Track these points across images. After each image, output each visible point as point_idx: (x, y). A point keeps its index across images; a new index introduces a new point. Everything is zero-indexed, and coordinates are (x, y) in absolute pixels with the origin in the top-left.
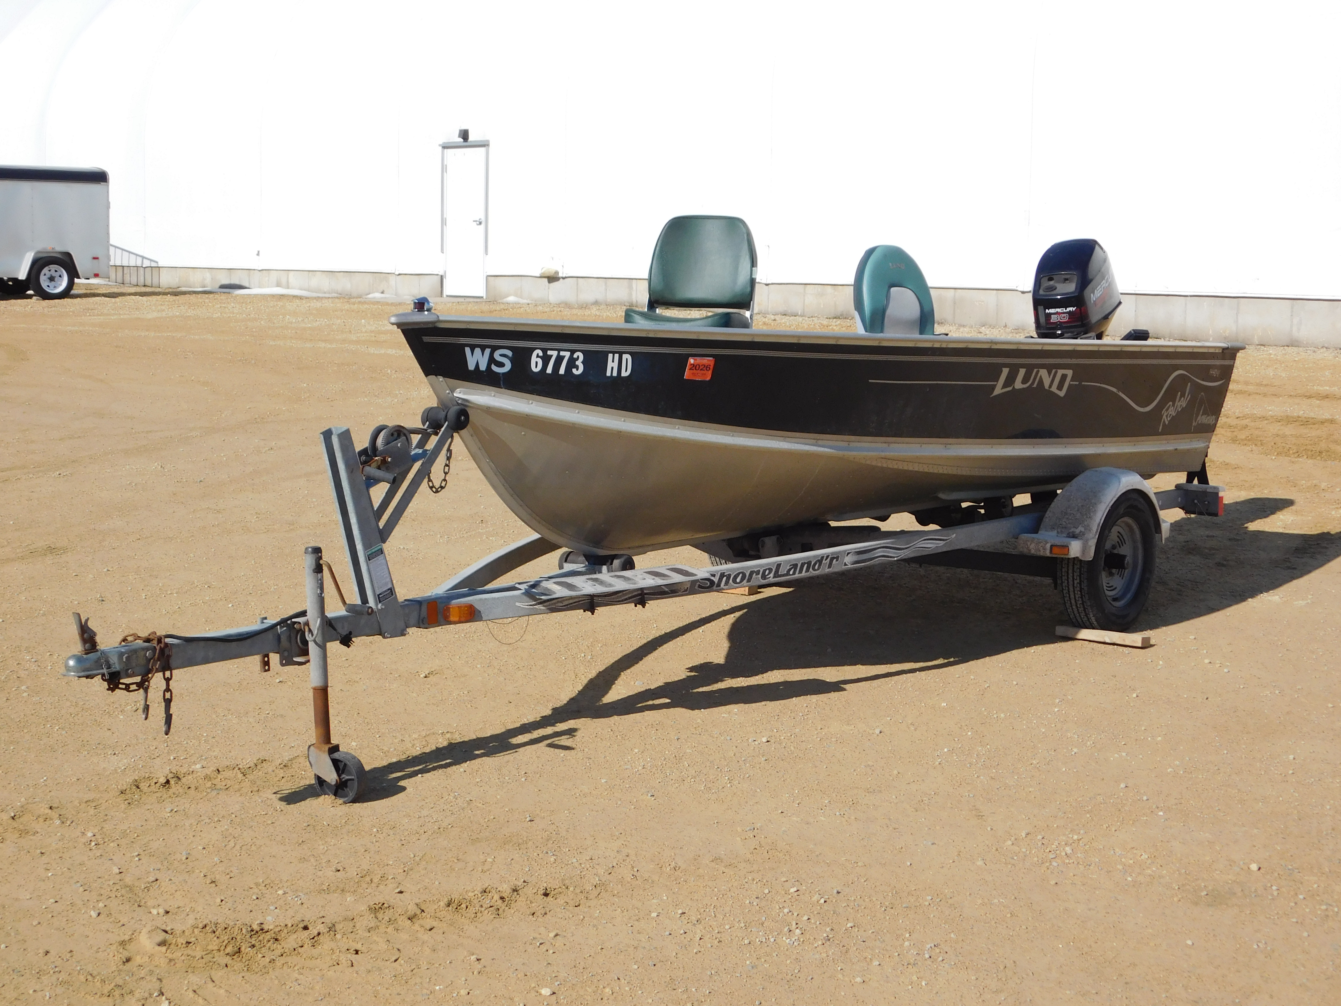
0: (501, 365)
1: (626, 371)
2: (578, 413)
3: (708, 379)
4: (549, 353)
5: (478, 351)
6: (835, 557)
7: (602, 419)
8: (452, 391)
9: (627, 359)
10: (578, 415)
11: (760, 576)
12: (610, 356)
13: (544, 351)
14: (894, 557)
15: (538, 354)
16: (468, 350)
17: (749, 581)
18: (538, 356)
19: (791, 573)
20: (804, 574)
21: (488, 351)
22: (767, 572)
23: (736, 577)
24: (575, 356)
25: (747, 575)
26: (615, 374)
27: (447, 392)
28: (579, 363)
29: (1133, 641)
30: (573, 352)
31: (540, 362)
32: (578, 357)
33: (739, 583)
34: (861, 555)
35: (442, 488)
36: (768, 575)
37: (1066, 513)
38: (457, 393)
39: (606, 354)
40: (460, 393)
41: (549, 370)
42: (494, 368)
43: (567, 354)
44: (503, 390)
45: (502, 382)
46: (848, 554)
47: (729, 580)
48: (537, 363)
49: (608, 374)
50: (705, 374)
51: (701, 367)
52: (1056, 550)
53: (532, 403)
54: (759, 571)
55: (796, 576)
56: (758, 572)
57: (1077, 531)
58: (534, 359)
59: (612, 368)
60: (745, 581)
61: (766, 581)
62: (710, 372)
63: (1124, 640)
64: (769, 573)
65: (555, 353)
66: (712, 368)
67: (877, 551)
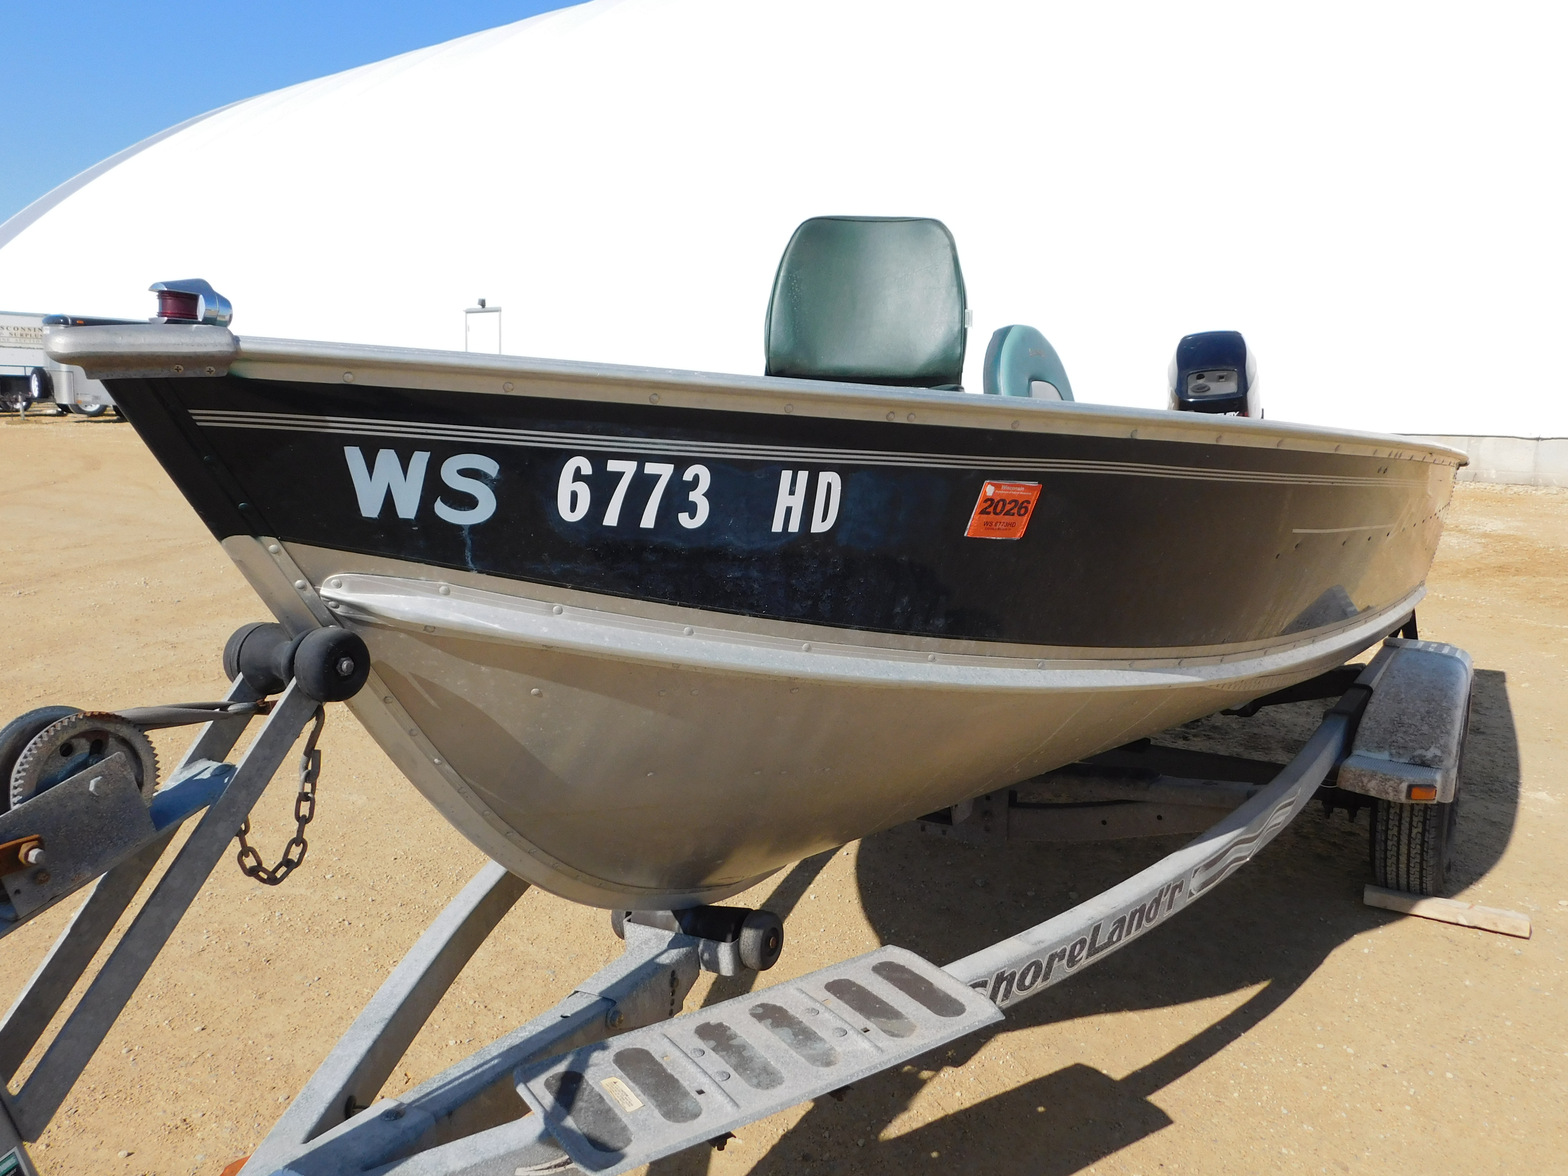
0: (467, 502)
1: (824, 518)
2: (691, 633)
3: (1018, 535)
4: (613, 466)
5: (387, 458)
6: (1177, 885)
7: (752, 648)
8: (315, 582)
9: (829, 485)
10: (690, 639)
11: (1065, 962)
12: (786, 476)
13: (598, 459)
14: (1246, 857)
15: (578, 470)
16: (354, 456)
17: (1046, 978)
18: (578, 476)
19: (1115, 939)
20: (1135, 934)
21: (420, 460)
22: (1078, 947)
23: (1024, 976)
24: (688, 476)
25: (1044, 966)
26: (794, 527)
27: (298, 582)
28: (697, 496)
29: (1513, 927)
30: (681, 464)
31: (584, 492)
32: (696, 478)
33: (1029, 987)
34: (1211, 869)
35: (289, 864)
36: (1079, 954)
37: (1402, 724)
38: (328, 585)
39: (773, 471)
40: (339, 585)
41: (611, 518)
42: (442, 510)
43: (666, 471)
44: (474, 575)
45: (468, 554)
46: (1196, 872)
47: (1011, 987)
48: (574, 496)
49: (777, 527)
50: (1012, 525)
51: (1008, 507)
52: (1416, 792)
53: (560, 612)
54: (1064, 950)
55: (1121, 942)
56: (1061, 956)
57: (1429, 754)
58: (566, 485)
59: (789, 510)
60: (1040, 980)
61: (1076, 967)
62: (1026, 519)
63: (1495, 924)
64: (1081, 950)
65: (629, 468)
66: (1031, 507)
67: (1229, 853)
